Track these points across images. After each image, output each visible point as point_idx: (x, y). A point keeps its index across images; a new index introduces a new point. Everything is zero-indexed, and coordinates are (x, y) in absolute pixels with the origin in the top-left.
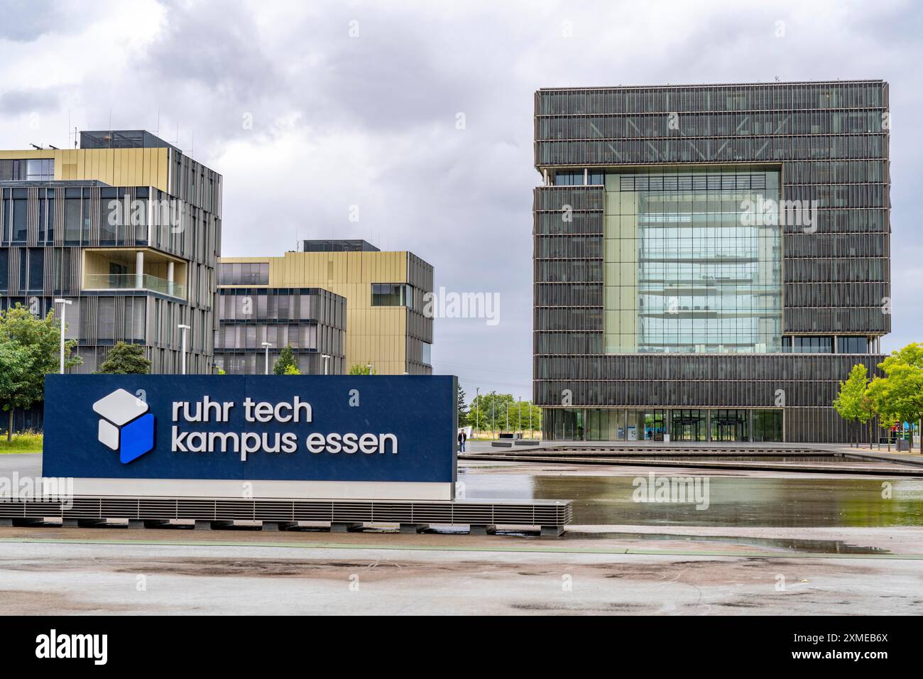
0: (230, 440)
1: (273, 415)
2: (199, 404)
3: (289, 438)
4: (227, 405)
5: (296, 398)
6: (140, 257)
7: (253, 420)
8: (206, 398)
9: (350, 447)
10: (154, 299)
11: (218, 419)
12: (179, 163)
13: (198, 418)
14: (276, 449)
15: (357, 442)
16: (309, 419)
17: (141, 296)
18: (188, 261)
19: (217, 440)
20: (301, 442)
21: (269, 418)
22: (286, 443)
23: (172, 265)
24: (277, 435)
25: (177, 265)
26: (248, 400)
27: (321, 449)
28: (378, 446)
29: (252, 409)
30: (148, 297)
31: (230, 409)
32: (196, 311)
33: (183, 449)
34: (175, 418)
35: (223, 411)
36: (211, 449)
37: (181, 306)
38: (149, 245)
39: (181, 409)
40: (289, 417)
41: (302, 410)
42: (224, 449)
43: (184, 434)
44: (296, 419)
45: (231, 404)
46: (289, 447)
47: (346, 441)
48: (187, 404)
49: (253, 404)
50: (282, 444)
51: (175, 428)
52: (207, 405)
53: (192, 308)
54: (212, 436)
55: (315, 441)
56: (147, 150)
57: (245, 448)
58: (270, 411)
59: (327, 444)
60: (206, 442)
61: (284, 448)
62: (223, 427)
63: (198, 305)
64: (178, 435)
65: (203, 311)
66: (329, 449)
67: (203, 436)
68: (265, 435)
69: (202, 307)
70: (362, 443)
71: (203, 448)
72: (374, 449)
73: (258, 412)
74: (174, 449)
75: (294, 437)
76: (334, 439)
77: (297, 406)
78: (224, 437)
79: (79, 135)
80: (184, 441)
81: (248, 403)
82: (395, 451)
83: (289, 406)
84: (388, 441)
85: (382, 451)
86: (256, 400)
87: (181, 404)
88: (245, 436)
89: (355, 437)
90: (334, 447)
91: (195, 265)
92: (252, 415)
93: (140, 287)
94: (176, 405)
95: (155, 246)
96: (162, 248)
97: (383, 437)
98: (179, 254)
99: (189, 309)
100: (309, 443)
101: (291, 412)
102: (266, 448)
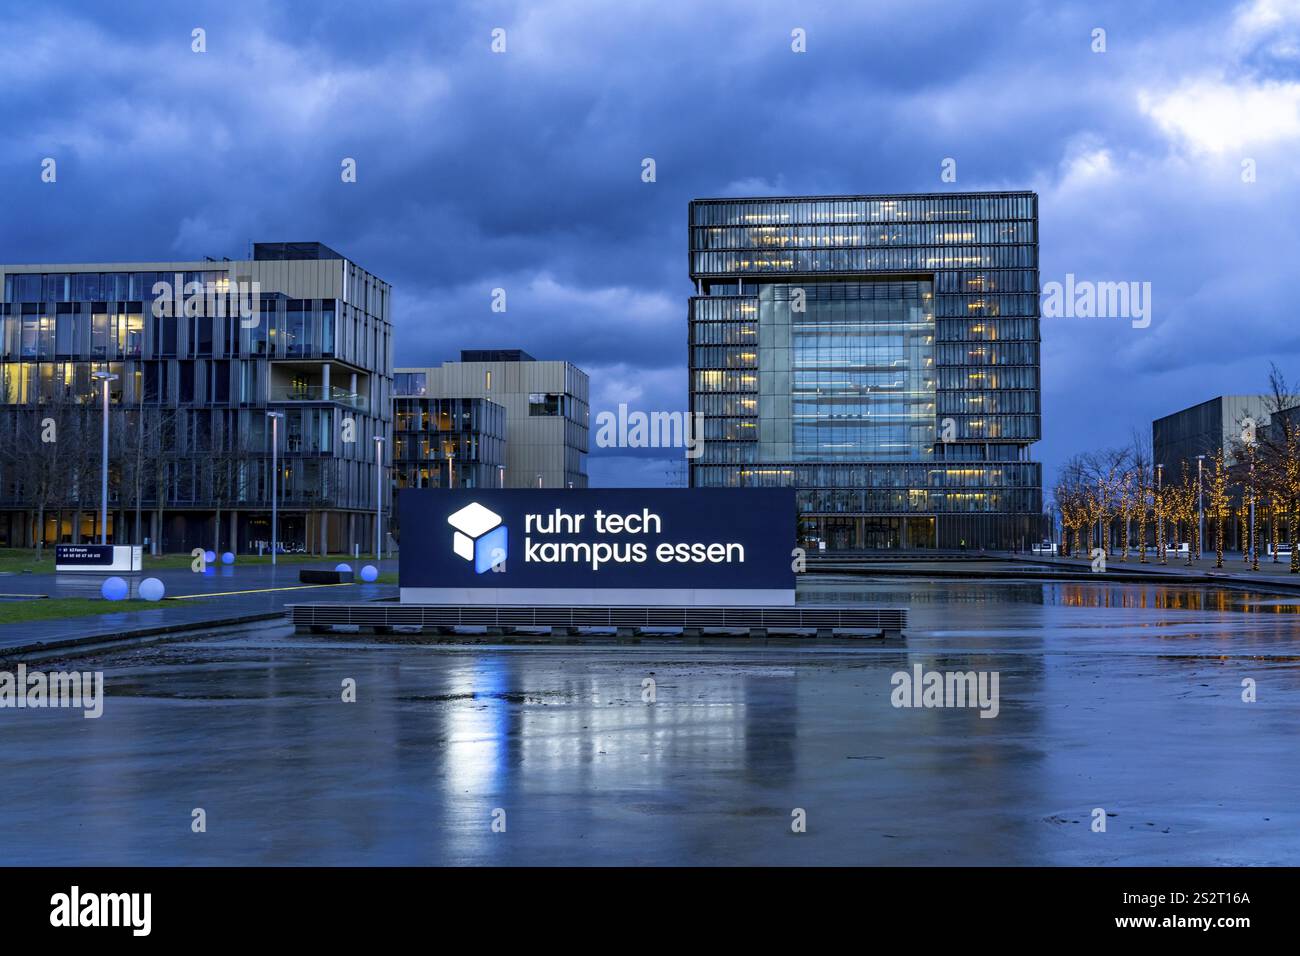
0: (582, 551)
1: (623, 526)
2: (551, 517)
3: (639, 549)
4: (579, 518)
5: (646, 511)
6: (327, 368)
7: (604, 531)
8: (558, 511)
9: (699, 557)
10: (340, 410)
11: (570, 530)
12: (353, 275)
13: (550, 530)
14: (627, 558)
15: (705, 551)
16: (658, 530)
17: (328, 407)
18: (370, 372)
19: (570, 551)
20: (651, 552)
21: (620, 529)
22: (636, 553)
23: (355, 377)
24: (628, 546)
25: (360, 376)
26: (599, 512)
27: (671, 558)
28: (725, 555)
29: (603, 521)
30: (335, 409)
31: (581, 521)
32: (378, 422)
33: (537, 559)
34: (528, 530)
35: (575, 523)
36: (564, 559)
37: (365, 417)
38: (336, 357)
39: (534, 522)
40: (639, 529)
41: (652, 522)
42: (576, 559)
43: (537, 546)
44: (646, 530)
45: (583, 517)
46: (640, 557)
47: (694, 550)
48: (539, 517)
49: (604, 516)
50: (632, 553)
51: (528, 540)
52: (559, 518)
53: (375, 420)
54: (564, 547)
55: (664, 552)
56: (322, 262)
57: (596, 558)
58: (621, 522)
59: (676, 554)
60: (560, 552)
61: (634, 558)
62: (575, 538)
63: (380, 416)
64: (531, 547)
65: (384, 423)
66: (678, 558)
67: (555, 547)
68: (616, 546)
69: (383, 419)
70: (710, 552)
71: (555, 558)
72: (721, 559)
73: (608, 523)
74: (528, 559)
75: (644, 547)
76: (682, 549)
77: (647, 518)
78: (576, 548)
79: (252, 248)
80: (537, 553)
81: (599, 516)
82: (742, 559)
83: (638, 518)
84: (735, 552)
85: (729, 559)
86: (607, 513)
87: (533, 517)
88: (596, 547)
89: (703, 547)
90: (683, 557)
91: (377, 376)
92: (603, 526)
93: (326, 397)
94: (529, 518)
95: (342, 358)
96: (348, 360)
97: (730, 547)
98: (363, 366)
99: (371, 420)
100: (659, 553)
101: (641, 524)
102: (617, 559)
